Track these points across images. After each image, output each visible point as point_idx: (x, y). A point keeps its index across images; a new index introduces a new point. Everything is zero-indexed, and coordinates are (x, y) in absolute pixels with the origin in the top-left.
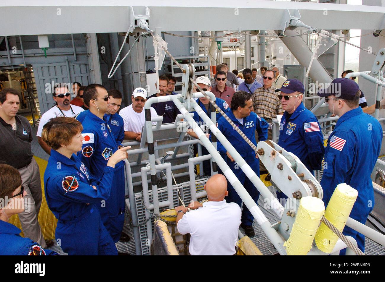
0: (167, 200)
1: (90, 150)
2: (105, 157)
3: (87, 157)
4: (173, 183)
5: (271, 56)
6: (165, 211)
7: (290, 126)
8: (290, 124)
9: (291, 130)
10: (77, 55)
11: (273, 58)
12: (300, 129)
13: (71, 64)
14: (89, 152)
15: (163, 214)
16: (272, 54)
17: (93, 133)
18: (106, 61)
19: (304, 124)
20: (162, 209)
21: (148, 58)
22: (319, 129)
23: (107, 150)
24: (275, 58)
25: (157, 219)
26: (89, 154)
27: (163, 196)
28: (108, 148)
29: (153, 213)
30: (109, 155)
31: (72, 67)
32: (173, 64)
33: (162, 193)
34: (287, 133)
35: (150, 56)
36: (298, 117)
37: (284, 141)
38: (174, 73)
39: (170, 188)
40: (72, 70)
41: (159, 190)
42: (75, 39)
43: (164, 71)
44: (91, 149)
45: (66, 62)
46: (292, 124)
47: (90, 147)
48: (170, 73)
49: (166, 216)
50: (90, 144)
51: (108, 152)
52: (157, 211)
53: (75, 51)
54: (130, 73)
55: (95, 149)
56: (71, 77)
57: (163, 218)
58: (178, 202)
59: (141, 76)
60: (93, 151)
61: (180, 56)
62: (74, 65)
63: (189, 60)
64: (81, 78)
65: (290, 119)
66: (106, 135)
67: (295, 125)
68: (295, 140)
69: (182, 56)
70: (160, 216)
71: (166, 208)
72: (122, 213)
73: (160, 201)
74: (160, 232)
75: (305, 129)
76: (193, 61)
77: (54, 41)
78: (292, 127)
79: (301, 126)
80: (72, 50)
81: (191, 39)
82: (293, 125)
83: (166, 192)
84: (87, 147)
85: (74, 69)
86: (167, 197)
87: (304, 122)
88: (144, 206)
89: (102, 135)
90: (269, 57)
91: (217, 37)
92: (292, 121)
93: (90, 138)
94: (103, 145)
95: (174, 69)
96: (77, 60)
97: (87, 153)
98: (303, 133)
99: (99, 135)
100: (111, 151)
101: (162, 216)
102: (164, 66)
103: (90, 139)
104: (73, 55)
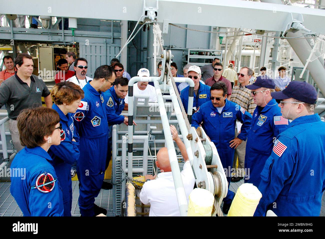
0: (142, 168)
1: (81, 115)
2: (93, 123)
3: (78, 121)
4: (149, 154)
5: (289, 58)
6: (138, 176)
7: (261, 118)
8: (261, 117)
9: (262, 122)
10: (113, 38)
11: (290, 60)
12: (270, 121)
13: (108, 45)
14: (80, 117)
15: (135, 178)
16: (290, 57)
17: (87, 102)
18: (136, 46)
19: (274, 117)
20: (135, 174)
21: (170, 47)
22: (288, 123)
23: (96, 119)
24: (292, 60)
25: (129, 182)
26: (80, 119)
27: (140, 163)
28: (98, 117)
29: (126, 176)
30: (97, 123)
31: (108, 48)
32: (190, 55)
33: (139, 161)
34: (258, 124)
35: (172, 46)
36: (270, 111)
37: (255, 131)
38: (190, 62)
39: (146, 157)
40: (108, 50)
41: (134, 158)
42: (114, 26)
43: (183, 59)
44: (83, 115)
45: (104, 44)
46: (263, 116)
47: (82, 113)
48: (186, 61)
49: (137, 181)
50: (83, 111)
51: (96, 120)
52: (130, 175)
53: (113, 35)
54: (151, 58)
55: (86, 115)
56: (106, 56)
57: (134, 182)
58: (153, 171)
59: (157, 61)
60: (84, 116)
61: (198, 48)
62: (110, 47)
63: (204, 52)
64: (110, 58)
65: (262, 111)
66: (98, 105)
67: (266, 118)
68: (265, 131)
69: (201, 48)
70: (132, 180)
71: (140, 174)
72: (102, 173)
73: (133, 167)
74: (127, 193)
75: (274, 121)
76: (208, 53)
77: (99, 26)
78: (263, 119)
79: (271, 119)
80: (110, 34)
81: (210, 34)
82: (264, 118)
83: (142, 160)
84: (79, 112)
85: (110, 49)
86: (142, 165)
87: (274, 115)
88: (121, 168)
89: (94, 104)
90: (287, 59)
91: (219, 32)
92: (263, 113)
93: (84, 105)
94: (93, 113)
95: (190, 59)
96: (113, 43)
97: (78, 118)
98: (273, 125)
99: (92, 104)
100: (99, 120)
101: (134, 181)
102: (183, 55)
103: (83, 107)
104: (111, 38)
